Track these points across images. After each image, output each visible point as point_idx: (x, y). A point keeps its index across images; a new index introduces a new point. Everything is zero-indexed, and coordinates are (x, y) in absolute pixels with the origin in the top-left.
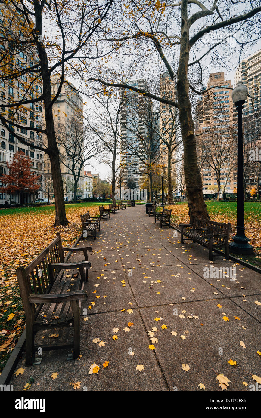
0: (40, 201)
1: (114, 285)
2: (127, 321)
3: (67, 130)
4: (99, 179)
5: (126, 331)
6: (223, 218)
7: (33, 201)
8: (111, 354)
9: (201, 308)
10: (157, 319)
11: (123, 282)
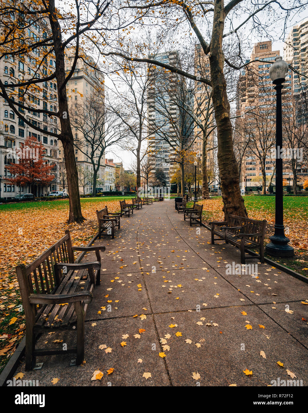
0: (54, 194)
1: (129, 289)
2: (138, 327)
3: (85, 111)
4: (123, 169)
5: (136, 338)
6: (266, 215)
7: (45, 195)
8: (117, 361)
9: (223, 316)
10: (172, 326)
11: (139, 286)
